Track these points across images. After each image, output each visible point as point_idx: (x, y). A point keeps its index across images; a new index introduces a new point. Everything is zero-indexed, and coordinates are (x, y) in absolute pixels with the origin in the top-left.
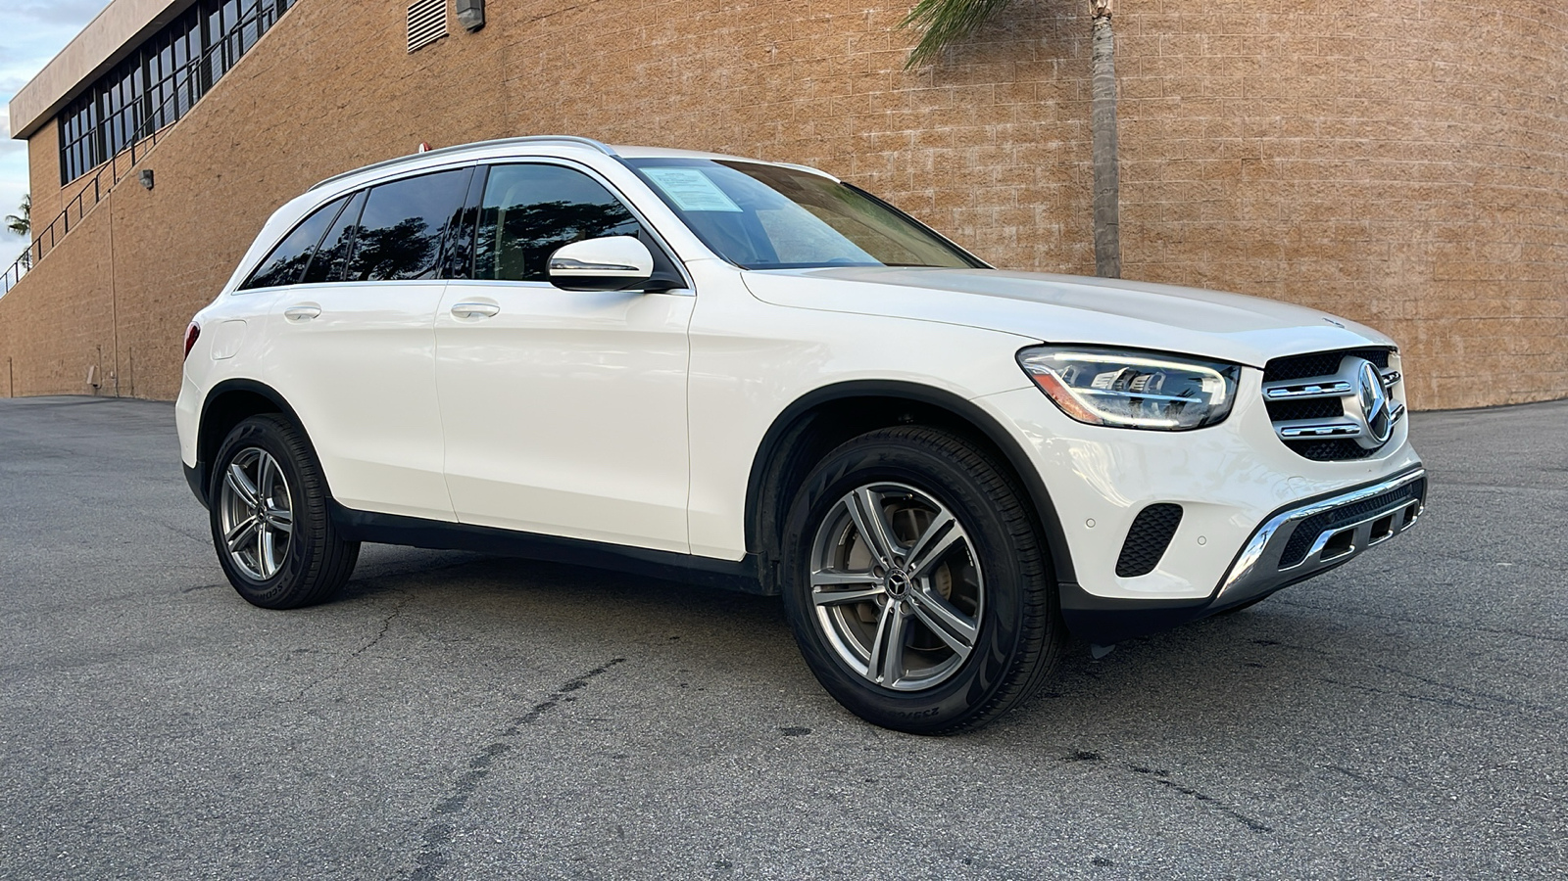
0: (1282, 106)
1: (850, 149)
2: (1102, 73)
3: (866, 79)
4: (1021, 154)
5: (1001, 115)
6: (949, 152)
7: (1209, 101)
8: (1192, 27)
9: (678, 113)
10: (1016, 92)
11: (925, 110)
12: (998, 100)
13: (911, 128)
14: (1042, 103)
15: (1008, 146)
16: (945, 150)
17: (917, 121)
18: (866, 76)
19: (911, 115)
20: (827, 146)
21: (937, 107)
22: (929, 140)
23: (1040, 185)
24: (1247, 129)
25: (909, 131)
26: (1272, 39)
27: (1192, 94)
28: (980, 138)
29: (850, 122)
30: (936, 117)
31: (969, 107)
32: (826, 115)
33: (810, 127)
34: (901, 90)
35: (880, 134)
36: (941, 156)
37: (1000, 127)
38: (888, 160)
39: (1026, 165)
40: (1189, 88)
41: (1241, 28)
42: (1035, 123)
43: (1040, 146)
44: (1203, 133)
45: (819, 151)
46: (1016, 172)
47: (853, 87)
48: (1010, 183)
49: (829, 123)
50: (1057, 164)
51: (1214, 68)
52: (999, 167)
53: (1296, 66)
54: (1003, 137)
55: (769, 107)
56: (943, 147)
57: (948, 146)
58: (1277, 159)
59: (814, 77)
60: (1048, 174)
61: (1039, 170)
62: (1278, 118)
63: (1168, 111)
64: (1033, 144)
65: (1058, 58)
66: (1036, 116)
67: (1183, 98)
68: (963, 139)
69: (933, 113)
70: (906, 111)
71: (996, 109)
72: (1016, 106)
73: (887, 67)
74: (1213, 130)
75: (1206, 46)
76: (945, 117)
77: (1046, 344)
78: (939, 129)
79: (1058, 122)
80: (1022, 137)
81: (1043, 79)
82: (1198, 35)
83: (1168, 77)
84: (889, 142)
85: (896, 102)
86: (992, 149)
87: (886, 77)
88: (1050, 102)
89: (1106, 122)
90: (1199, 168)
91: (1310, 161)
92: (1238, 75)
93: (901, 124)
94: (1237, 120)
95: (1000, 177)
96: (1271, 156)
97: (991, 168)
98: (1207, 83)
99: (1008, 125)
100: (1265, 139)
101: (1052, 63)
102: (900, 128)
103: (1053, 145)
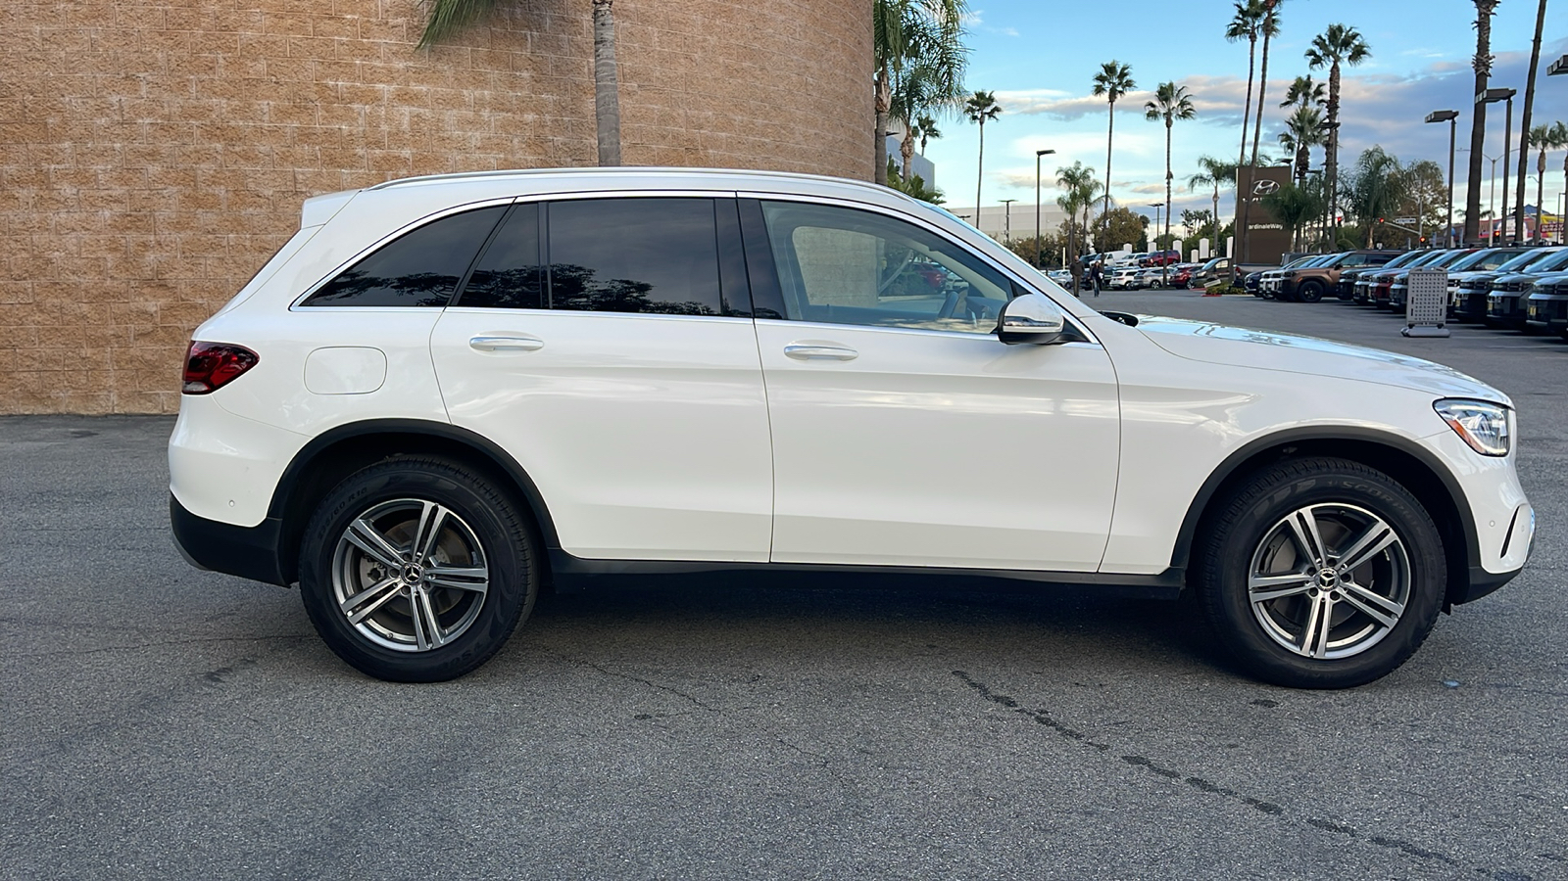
0: (713, 103)
1: (314, 96)
2: (607, 58)
3: (331, 22)
4: (498, 123)
5: (479, 81)
6: (427, 113)
7: (660, 92)
8: (645, 19)
10: (492, 60)
11: (400, 65)
12: (474, 65)
13: (384, 82)
14: (518, 74)
15: (486, 113)
16: (422, 110)
17: (391, 76)
18: (330, 19)
19: (383, 68)
20: (283, 91)
21: (411, 64)
22: (404, 97)
23: (518, 156)
24: (688, 120)
25: (381, 86)
26: (705, 40)
27: (646, 83)
28: (457, 102)
29: (312, 66)
30: (410, 73)
31: (445, 68)
32: (282, 54)
33: (262, 66)
34: (371, 40)
35: (349, 84)
36: (418, 116)
37: (478, 93)
38: (359, 114)
39: (504, 135)
40: (645, 77)
41: (682, 26)
42: (511, 93)
43: (517, 117)
44: (656, 121)
45: (274, 94)
46: (496, 141)
47: (314, 28)
48: (489, 151)
49: (285, 64)
50: (532, 137)
51: (663, 61)
52: (478, 134)
53: (722, 69)
54: (480, 103)
55: (205, 35)
56: (419, 106)
57: (426, 107)
58: (711, 151)
59: (265, 10)
60: (524, 146)
61: (516, 141)
62: (710, 113)
63: (627, 96)
64: (509, 114)
65: (531, 31)
66: (512, 86)
67: (639, 86)
68: (440, 101)
69: (407, 69)
70: (377, 63)
71: (472, 74)
72: (493, 74)
73: (353, 13)
74: (663, 120)
75: (656, 39)
76: (420, 76)
77: (1446, 398)
78: (415, 87)
79: (533, 95)
80: (499, 106)
81: (517, 50)
82: (650, 28)
83: (627, 64)
84: (360, 94)
85: (367, 52)
86: (470, 115)
87: (353, 23)
88: (525, 74)
90: (653, 153)
91: (733, 155)
92: (681, 71)
93: (373, 76)
94: (681, 112)
95: (479, 145)
96: (706, 148)
97: (470, 134)
98: (658, 74)
99: (486, 92)
100: (702, 131)
101: (526, 36)
102: (372, 81)
103: (530, 117)
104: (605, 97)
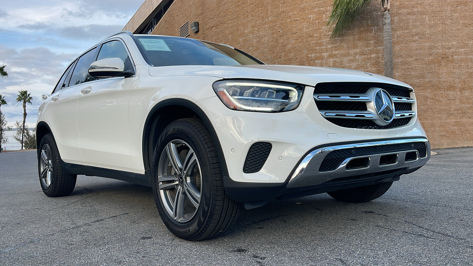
0: (457, 39)
1: (305, 60)
2: (387, 29)
3: (311, 38)
4: (362, 59)
5: (355, 47)
6: (338, 60)
7: (429, 38)
8: (422, 13)
9: (252, 53)
10: (360, 39)
11: (329, 46)
12: (354, 42)
13: (325, 53)
14: (369, 42)
15: (357, 57)
16: (336, 59)
17: (327, 50)
18: (310, 37)
19: (325, 48)
20: (298, 60)
21: (333, 46)
22: (331, 56)
23: (369, 69)
24: (443, 47)
25: (324, 54)
26: (452, 16)
27: (422, 36)
28: (348, 55)
29: (305, 52)
30: (333, 48)
31: (344, 45)
32: (297, 50)
33: (292, 54)
34: (321, 41)
35: (315, 55)
36: (335, 61)
37: (355, 51)
38: (318, 63)
39: (364, 63)
40: (422, 34)
41: (440, 13)
42: (366, 49)
43: (369, 56)
44: (427, 49)
45: (295, 62)
46: (361, 65)
47: (306, 40)
48: (358, 69)
49: (298, 53)
50: (374, 62)
51: (431, 27)
52: (354, 64)
53: (461, 25)
54: (356, 54)
55: (279, 49)
56: (336, 58)
57: (337, 58)
58: (455, 57)
59: (294, 38)
60: (371, 65)
61: (368, 64)
62: (455, 43)
63: (414, 42)
64: (366, 56)
65: (374, 27)
66: (367, 46)
67: (419, 38)
68: (342, 55)
69: (332, 47)
70: (323, 47)
71: (353, 45)
72: (360, 43)
73: (317, 34)
74: (431, 48)
75: (428, 20)
76: (336, 49)
77: (224, 79)
78: (334, 52)
79: (375, 48)
80: (362, 54)
81: (369, 34)
82: (424, 16)
83: (414, 31)
84: (318, 57)
85: (320, 45)
86: (352, 58)
87: (316, 37)
88: (372, 42)
89: (388, 45)
90: (426, 61)
91: (468, 57)
92: (440, 29)
93: (322, 51)
94: (440, 44)
95: (355, 67)
96: (453, 56)
97: (352, 64)
98: (428, 32)
99: (357, 50)
100: (450, 50)
101: (372, 29)
102: (321, 53)
103: (373, 56)
104: (385, 43)
